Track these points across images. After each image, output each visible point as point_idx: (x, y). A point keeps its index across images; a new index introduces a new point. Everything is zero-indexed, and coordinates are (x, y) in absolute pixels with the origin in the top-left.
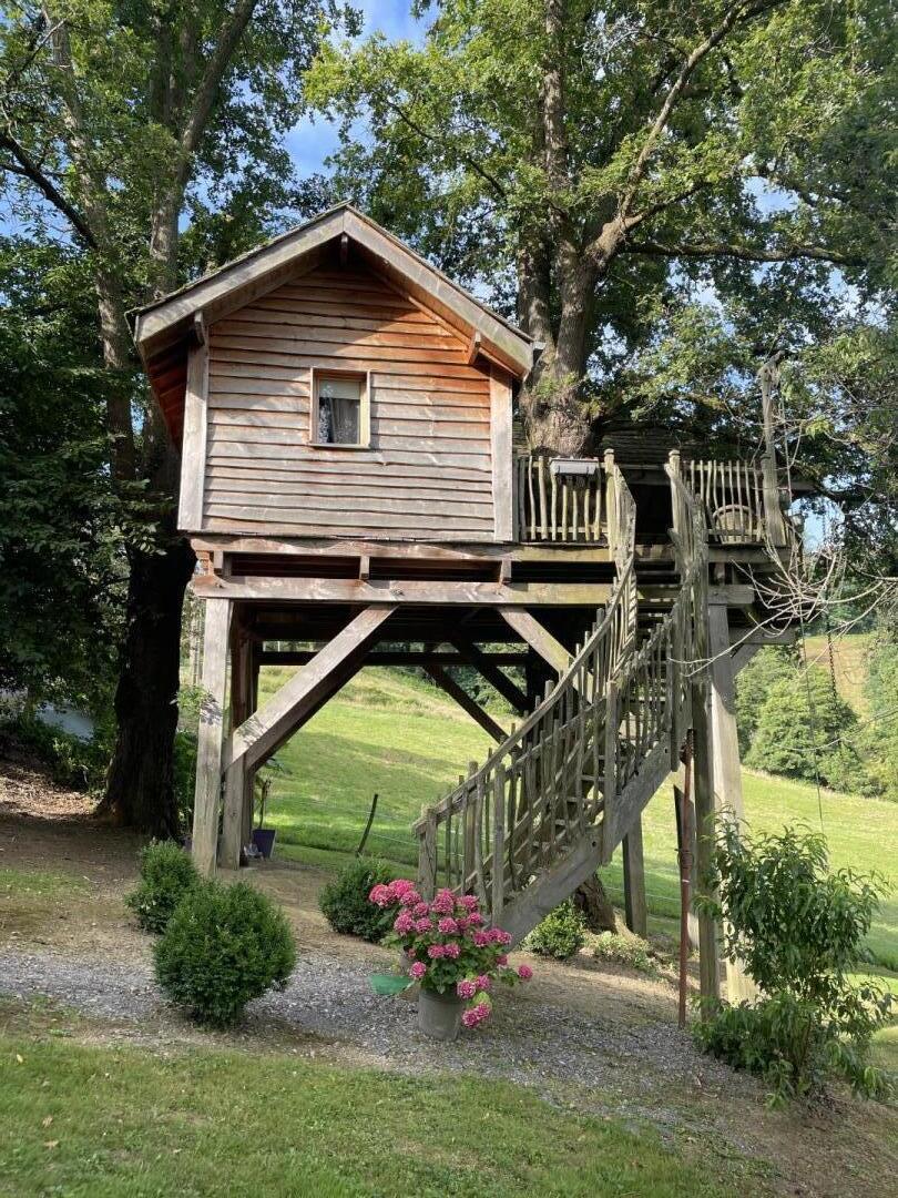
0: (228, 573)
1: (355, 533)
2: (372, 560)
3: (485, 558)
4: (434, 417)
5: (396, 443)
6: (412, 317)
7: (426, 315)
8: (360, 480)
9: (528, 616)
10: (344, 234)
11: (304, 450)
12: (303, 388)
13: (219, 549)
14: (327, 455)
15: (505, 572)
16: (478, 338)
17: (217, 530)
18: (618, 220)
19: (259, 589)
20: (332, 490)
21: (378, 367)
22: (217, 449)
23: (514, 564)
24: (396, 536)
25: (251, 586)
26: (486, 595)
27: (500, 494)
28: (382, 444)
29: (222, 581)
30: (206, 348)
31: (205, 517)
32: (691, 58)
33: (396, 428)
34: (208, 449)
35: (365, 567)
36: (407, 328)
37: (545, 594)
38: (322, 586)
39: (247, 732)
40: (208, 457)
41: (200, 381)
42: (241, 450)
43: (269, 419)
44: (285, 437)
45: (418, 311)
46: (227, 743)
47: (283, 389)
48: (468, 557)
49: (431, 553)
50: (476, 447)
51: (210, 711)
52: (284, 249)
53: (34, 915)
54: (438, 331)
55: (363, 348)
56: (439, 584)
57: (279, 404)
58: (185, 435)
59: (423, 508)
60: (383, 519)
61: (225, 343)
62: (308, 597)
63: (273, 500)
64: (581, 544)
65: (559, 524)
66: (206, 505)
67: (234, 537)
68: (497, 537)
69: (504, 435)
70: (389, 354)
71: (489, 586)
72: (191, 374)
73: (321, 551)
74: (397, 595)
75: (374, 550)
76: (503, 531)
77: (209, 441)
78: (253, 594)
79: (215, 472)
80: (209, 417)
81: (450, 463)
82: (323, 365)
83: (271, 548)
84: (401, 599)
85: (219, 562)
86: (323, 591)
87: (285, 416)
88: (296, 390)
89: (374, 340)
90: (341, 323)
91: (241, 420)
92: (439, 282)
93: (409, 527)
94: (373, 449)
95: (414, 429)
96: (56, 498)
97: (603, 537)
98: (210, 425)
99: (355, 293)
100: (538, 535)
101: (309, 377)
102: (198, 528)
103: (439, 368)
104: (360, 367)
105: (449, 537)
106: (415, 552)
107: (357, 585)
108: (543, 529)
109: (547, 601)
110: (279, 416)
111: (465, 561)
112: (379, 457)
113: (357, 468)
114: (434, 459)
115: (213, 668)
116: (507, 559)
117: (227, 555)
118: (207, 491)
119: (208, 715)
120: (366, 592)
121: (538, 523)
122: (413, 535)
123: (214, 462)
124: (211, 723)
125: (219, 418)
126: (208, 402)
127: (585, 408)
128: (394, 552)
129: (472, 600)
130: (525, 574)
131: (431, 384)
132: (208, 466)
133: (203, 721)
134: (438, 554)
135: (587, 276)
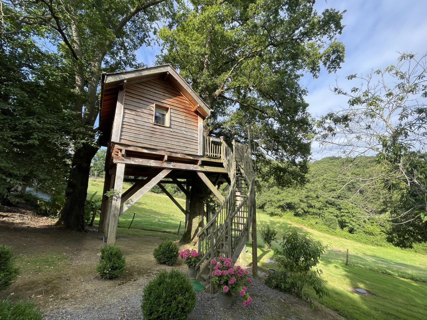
0: (125, 156)
1: (164, 148)
2: (168, 157)
3: (195, 159)
4: (185, 122)
5: (176, 127)
6: (181, 97)
7: (184, 97)
8: (166, 135)
9: (203, 174)
10: (168, 72)
11: (151, 124)
12: (152, 108)
13: (124, 149)
14: (158, 127)
15: (200, 163)
16: (199, 106)
17: (124, 143)
18: (220, 89)
19: (135, 161)
20: (159, 137)
21: (172, 107)
22: (125, 120)
23: (202, 161)
24: (175, 151)
25: (133, 160)
26: (195, 168)
27: (200, 144)
28: (172, 127)
29: (123, 158)
30: (124, 91)
31: (121, 139)
32: (239, 61)
33: (176, 123)
34: (123, 119)
35: (166, 158)
36: (180, 99)
37: (207, 169)
38: (153, 162)
39: (128, 203)
40: (123, 122)
41: (122, 100)
42: (133, 121)
43: (142, 114)
44: (146, 120)
45: (182, 96)
46: (122, 207)
47: (146, 107)
48: (191, 158)
49: (183, 156)
50: (195, 131)
51: (117, 197)
52: (152, 70)
53: (55, 281)
54: (187, 102)
55: (168, 102)
56: (184, 164)
57: (145, 111)
58: (116, 114)
59: (182, 144)
60: (171, 146)
61: (130, 91)
62: (149, 165)
63: (141, 136)
64: (216, 158)
65: (211, 152)
66: (121, 135)
67: (129, 146)
68: (199, 154)
69: (201, 130)
70: (175, 105)
71: (195, 166)
72: (119, 97)
73: (154, 153)
74: (173, 166)
75: (169, 153)
76: (200, 153)
77: (124, 117)
78: (133, 163)
79: (124, 126)
80: (124, 110)
81: (188, 134)
82: (158, 103)
83: (140, 150)
84: (174, 167)
85: (123, 152)
86: (154, 164)
87: (146, 114)
88: (150, 108)
89: (171, 100)
90: (163, 94)
91: (133, 113)
92: (191, 90)
93: (178, 149)
94: (170, 127)
95: (180, 124)
96: (60, 127)
97: (220, 157)
98: (124, 113)
99: (167, 87)
100: (207, 154)
101: (154, 105)
102: (118, 142)
103: (187, 110)
104: (167, 106)
105: (188, 153)
106: (179, 156)
107: (163, 163)
108: (208, 153)
109: (208, 170)
110: (145, 114)
111: (190, 159)
112: (171, 130)
113: (166, 132)
114: (185, 133)
115: (119, 184)
116: (201, 160)
117: (126, 151)
118: (122, 131)
119: (116, 198)
120: (165, 165)
121: (207, 152)
122: (178, 151)
123: (124, 123)
124: (117, 201)
125: (127, 111)
126: (124, 106)
127: (209, 128)
128: (174, 155)
129: (191, 169)
130: (204, 163)
131: (185, 114)
132: (123, 124)
133: (114, 200)
134: (184, 156)
135: (212, 100)
